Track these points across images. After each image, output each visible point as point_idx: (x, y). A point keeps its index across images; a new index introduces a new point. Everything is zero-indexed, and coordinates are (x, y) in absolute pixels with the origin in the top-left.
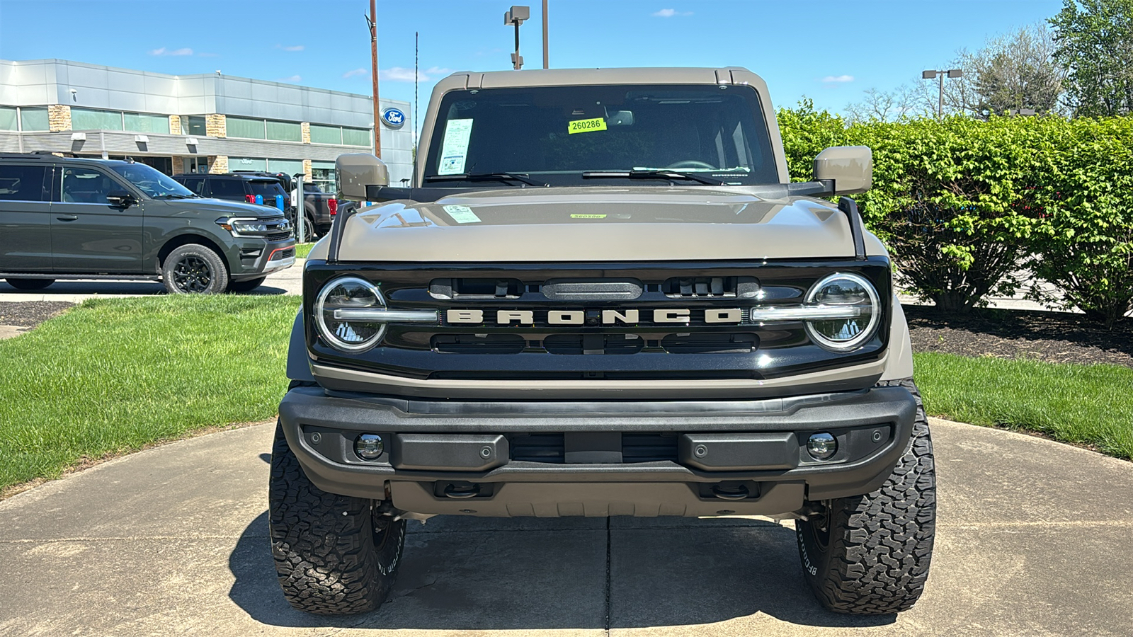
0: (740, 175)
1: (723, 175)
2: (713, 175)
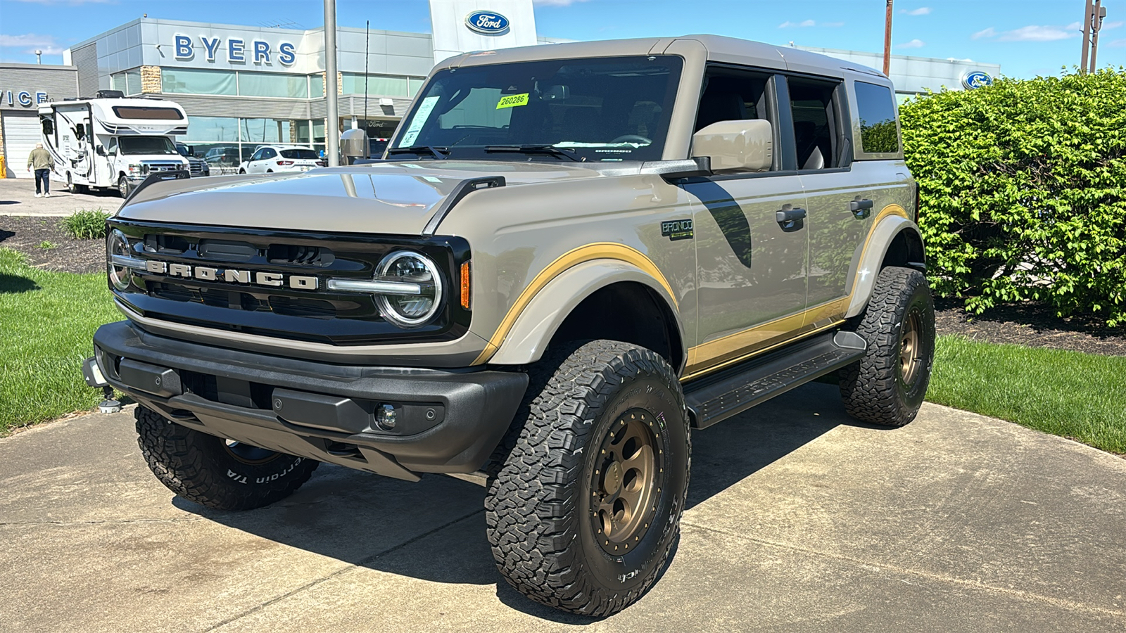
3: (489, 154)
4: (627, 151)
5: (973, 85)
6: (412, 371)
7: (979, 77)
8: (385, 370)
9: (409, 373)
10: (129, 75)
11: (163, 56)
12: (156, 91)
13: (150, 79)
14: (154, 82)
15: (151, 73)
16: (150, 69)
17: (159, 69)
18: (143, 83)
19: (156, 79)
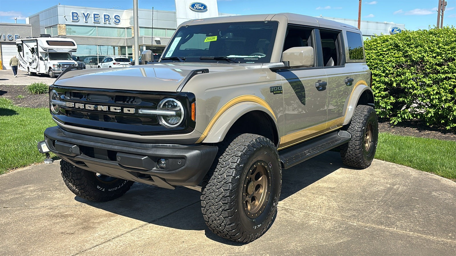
0: (255, 59)
1: (248, 59)
2: (244, 59)
3: (202, 60)
4: (256, 59)
5: (394, 33)
6: (172, 146)
7: (396, 29)
8: (161, 145)
9: (171, 146)
10: (54, 28)
11: (67, 20)
12: (64, 35)
13: (61, 29)
14: (63, 31)
15: (62, 27)
16: (61, 26)
17: (65, 26)
18: (58, 31)
19: (64, 30)
